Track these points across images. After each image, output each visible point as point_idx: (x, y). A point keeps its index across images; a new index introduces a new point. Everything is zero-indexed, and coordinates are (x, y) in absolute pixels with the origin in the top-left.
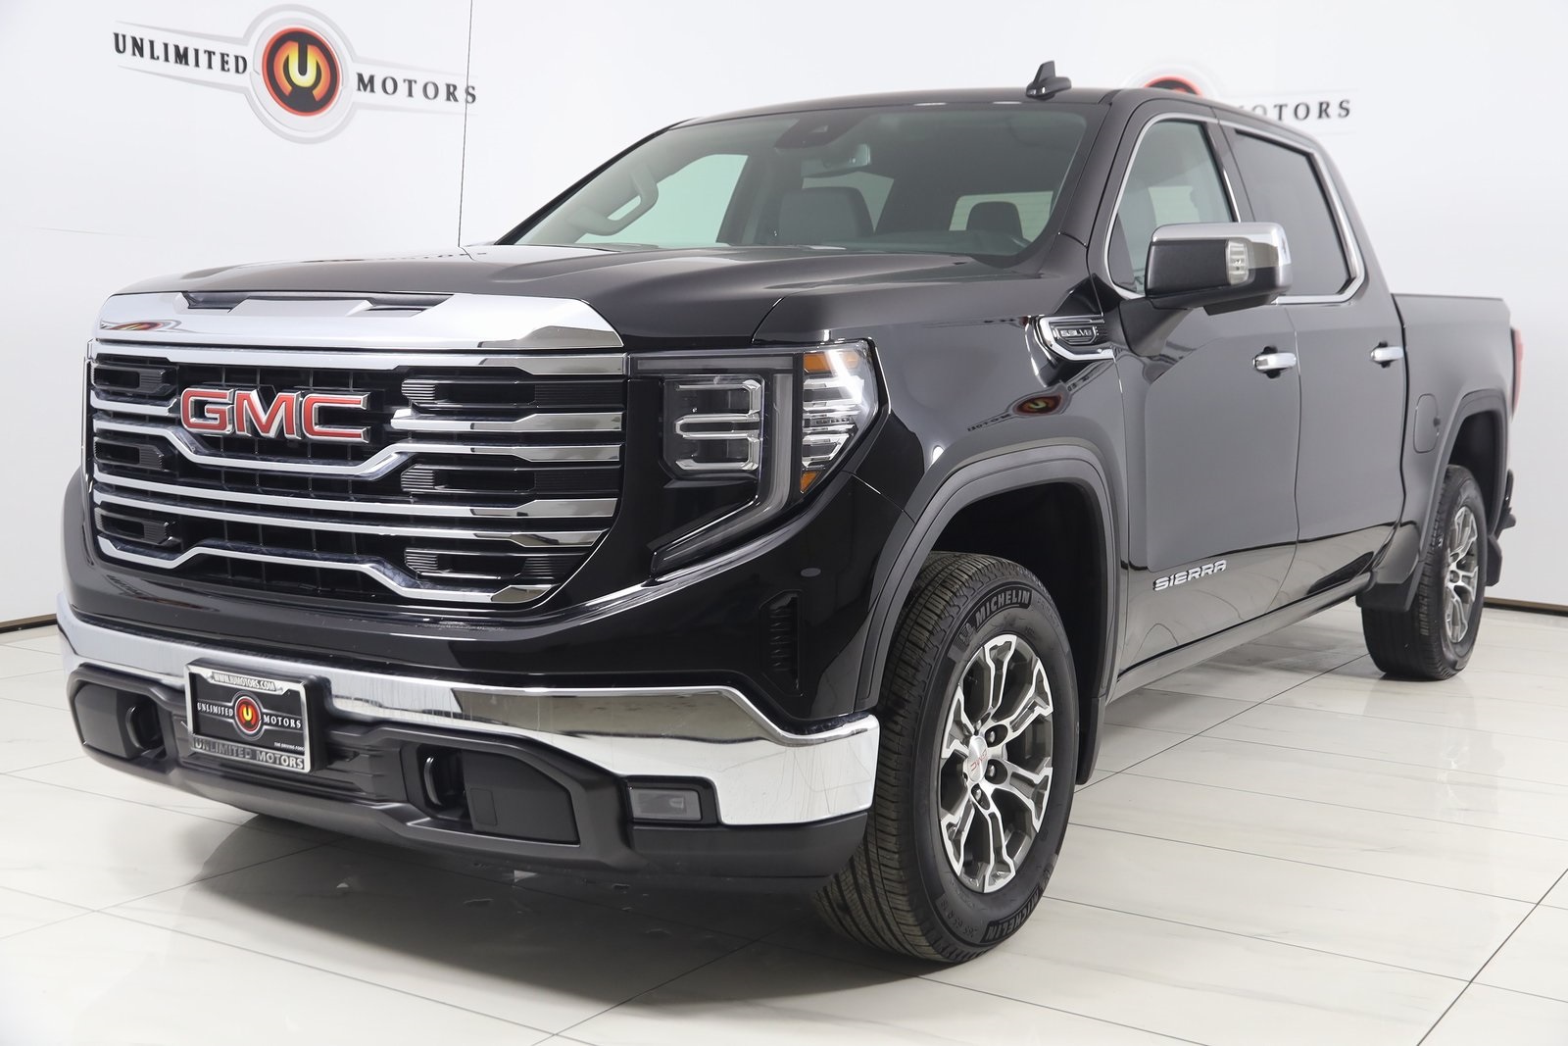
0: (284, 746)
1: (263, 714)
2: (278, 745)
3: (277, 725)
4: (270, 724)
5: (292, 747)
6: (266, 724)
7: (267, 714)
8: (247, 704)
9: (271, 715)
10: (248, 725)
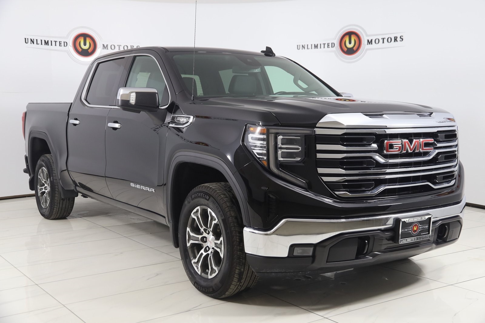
0: (423, 234)
1: (419, 226)
2: (422, 234)
3: (423, 228)
4: (421, 229)
5: (425, 233)
6: (420, 229)
7: (420, 226)
8: (415, 225)
9: (421, 226)
10: (415, 231)
